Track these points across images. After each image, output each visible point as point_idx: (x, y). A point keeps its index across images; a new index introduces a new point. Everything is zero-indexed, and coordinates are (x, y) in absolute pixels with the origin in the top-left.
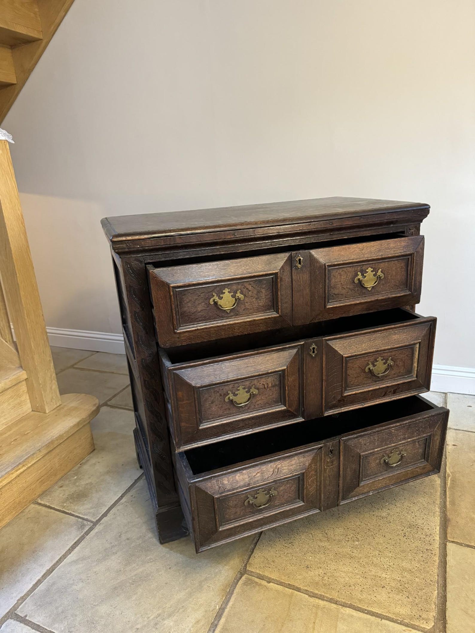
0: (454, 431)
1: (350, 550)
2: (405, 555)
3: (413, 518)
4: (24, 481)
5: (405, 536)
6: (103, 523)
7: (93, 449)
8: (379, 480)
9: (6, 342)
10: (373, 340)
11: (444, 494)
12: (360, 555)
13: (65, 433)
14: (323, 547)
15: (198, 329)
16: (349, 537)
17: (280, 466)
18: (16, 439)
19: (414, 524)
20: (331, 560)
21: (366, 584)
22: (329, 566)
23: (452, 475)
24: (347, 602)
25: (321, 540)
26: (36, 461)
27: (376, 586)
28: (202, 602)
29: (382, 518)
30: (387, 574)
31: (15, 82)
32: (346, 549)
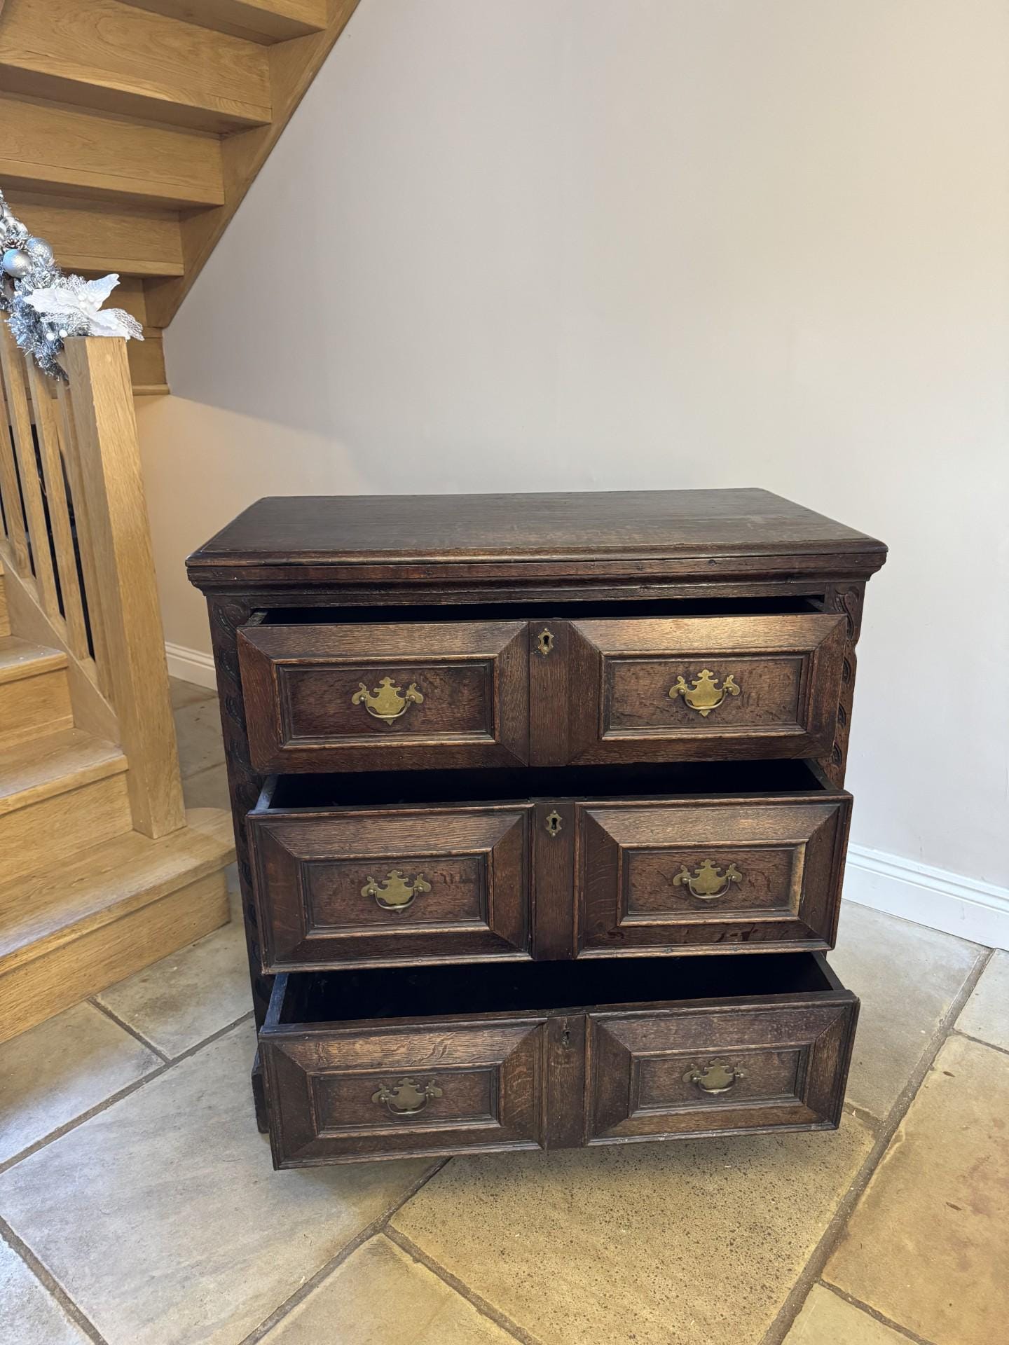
1: (603, 1241)
2: (711, 1285)
3: (769, 1211)
4: (75, 958)
5: (732, 1244)
6: (182, 1067)
7: (227, 920)
8: (677, 1114)
9: (105, 697)
10: (691, 822)
11: (865, 1178)
12: (618, 1259)
13: (165, 884)
14: (553, 1221)
15: (324, 748)
16: (615, 1215)
17: (449, 1042)
18: (82, 879)
19: (763, 1224)
20: (556, 1251)
21: (600, 1320)
22: (545, 1261)
23: (906, 1140)
25: (554, 1206)
26: (99, 926)
27: (619, 1330)
28: (281, 1262)
29: (703, 1194)
30: (653, 1312)
31: (222, 203)
32: (595, 1238)
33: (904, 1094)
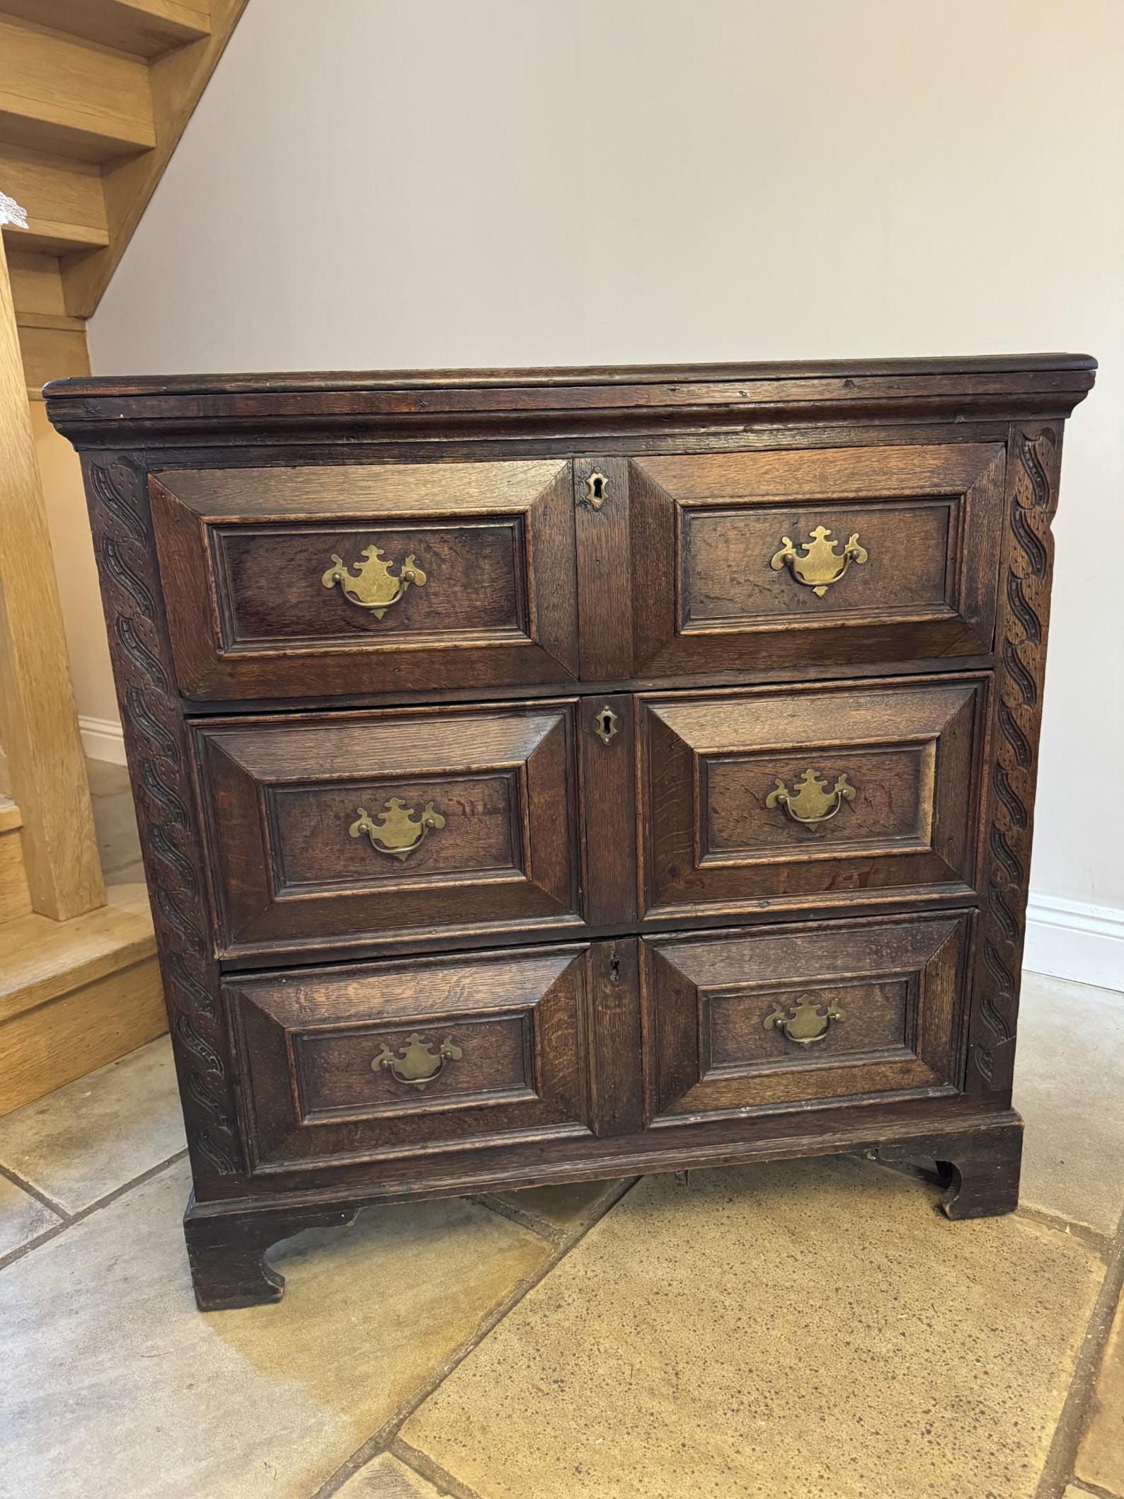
1: (732, 1440)
3: (975, 1377)
5: (929, 1432)
6: (88, 1225)
11: (1104, 1320)
12: (759, 1467)
14: (652, 1414)
16: (745, 1399)
19: (970, 1398)
20: (660, 1462)
22: (646, 1479)
25: (652, 1392)
29: (873, 1359)
31: (152, 143)
32: (718, 1437)
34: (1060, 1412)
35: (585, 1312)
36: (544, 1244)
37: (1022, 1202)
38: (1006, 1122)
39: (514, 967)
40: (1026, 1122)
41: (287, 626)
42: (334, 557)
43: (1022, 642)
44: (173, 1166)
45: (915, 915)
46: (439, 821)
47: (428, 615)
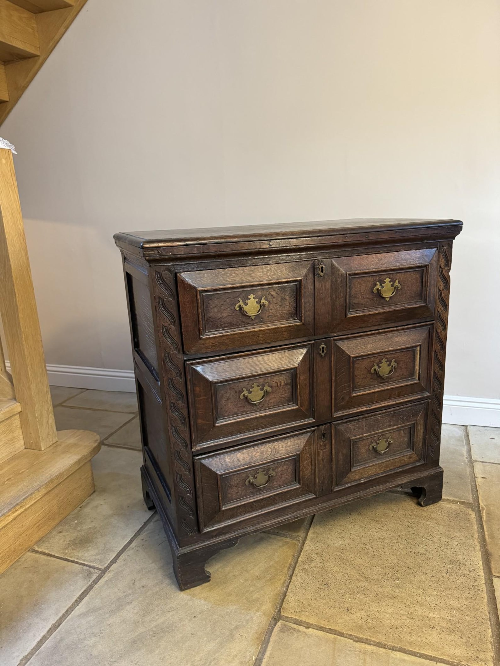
0: (480, 463)
1: (391, 589)
2: (451, 593)
3: (453, 553)
4: (21, 525)
5: (448, 572)
6: (113, 571)
7: (94, 490)
11: (481, 528)
12: (403, 595)
13: (65, 471)
14: (362, 587)
16: (388, 576)
18: (10, 479)
19: (454, 560)
20: (372, 601)
21: (413, 625)
22: (371, 607)
23: (486, 508)
24: (396, 645)
25: (358, 580)
26: (34, 502)
27: (425, 626)
28: (235, 653)
29: (421, 555)
30: (435, 613)
31: (7, 99)
32: (386, 589)
33: (472, 490)
34: (481, 558)
35: (322, 561)
36: (294, 541)
37: (443, 497)
38: (438, 470)
39: (292, 439)
40: (444, 470)
41: (222, 325)
42: (239, 299)
43: (442, 311)
44: (134, 542)
45: (413, 404)
46: (269, 389)
47: (268, 316)
